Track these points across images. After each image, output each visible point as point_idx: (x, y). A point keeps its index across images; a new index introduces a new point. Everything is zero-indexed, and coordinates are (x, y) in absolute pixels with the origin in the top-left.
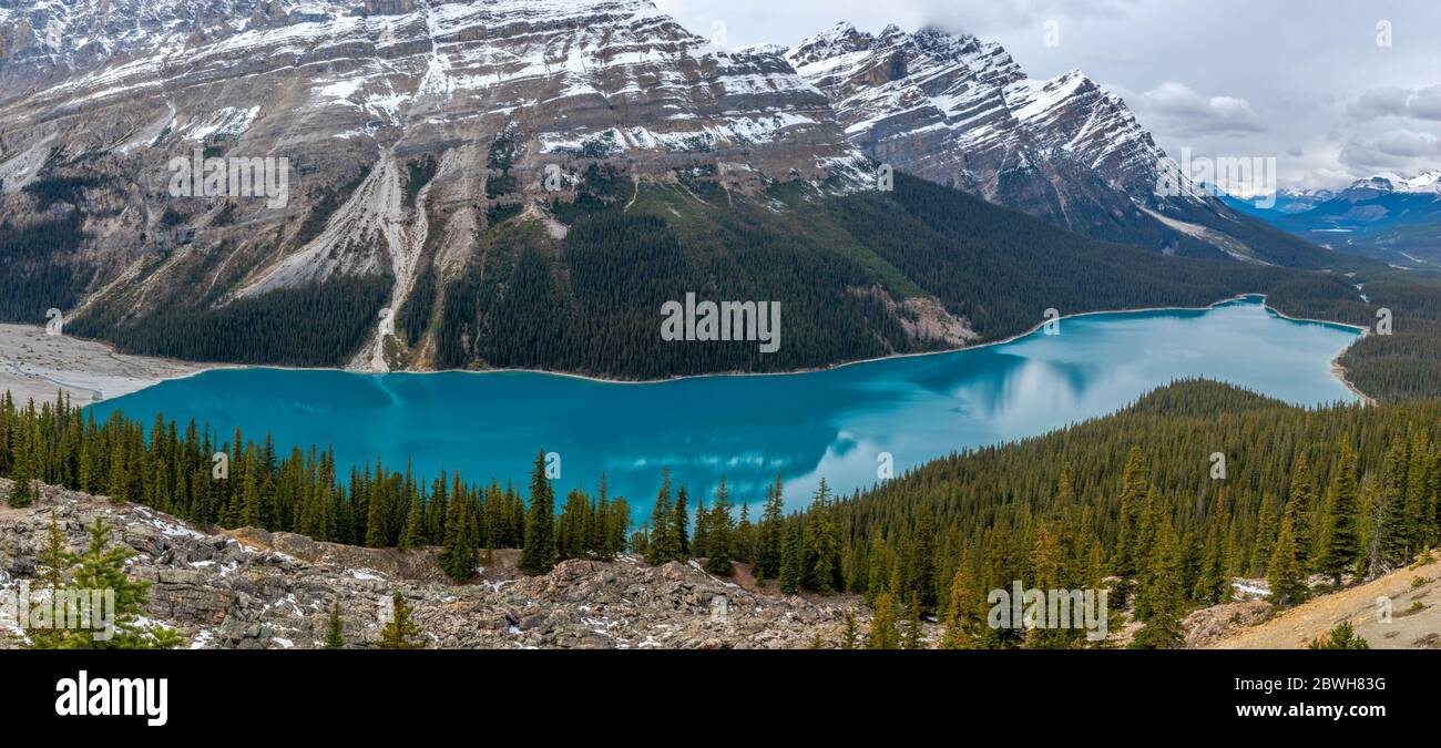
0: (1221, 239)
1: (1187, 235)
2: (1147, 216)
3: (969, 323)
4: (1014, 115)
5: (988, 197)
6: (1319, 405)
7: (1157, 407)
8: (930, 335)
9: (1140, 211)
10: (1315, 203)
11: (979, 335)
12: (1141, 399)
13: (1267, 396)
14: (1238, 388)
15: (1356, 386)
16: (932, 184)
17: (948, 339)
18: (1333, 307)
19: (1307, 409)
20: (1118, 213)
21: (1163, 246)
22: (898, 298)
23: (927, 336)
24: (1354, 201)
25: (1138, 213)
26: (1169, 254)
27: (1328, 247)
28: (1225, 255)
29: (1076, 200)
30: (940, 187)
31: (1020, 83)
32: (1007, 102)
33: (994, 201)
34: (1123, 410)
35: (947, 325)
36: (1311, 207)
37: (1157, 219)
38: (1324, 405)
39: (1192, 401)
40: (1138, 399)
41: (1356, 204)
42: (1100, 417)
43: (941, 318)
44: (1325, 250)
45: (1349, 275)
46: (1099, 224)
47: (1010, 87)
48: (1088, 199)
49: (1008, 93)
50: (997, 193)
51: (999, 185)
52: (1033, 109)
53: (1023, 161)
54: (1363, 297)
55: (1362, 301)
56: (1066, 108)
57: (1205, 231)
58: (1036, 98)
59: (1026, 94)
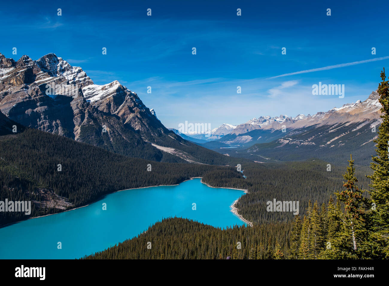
0: (181, 154)
1: (166, 152)
2: (149, 145)
5: (76, 138)
6: (227, 227)
7: (157, 232)
10: (221, 136)
11: (72, 204)
12: (149, 228)
13: (205, 224)
14: (192, 221)
15: (243, 217)
18: (231, 181)
19: (222, 229)
24: (237, 134)
27: (228, 155)
28: (183, 161)
31: (90, 86)
32: (84, 95)
33: (79, 140)
34: (141, 234)
36: (219, 138)
38: (229, 227)
40: (148, 229)
41: (238, 136)
42: (131, 239)
44: (226, 156)
47: (86, 88)
49: (84, 90)
50: (79, 136)
51: (80, 133)
52: (96, 98)
53: (92, 122)
54: (244, 176)
55: (244, 178)
56: (112, 98)
57: (174, 150)
58: (98, 93)
59: (93, 91)
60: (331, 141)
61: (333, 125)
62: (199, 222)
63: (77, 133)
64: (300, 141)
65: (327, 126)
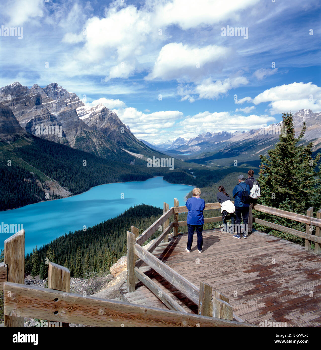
1: (137, 157)
2: (125, 152)
3: (68, 189)
4: (80, 118)
5: (72, 146)
7: (130, 214)
8: (55, 194)
9: (123, 150)
10: (178, 146)
11: (71, 193)
14: (156, 208)
16: (53, 142)
17: (61, 195)
18: (185, 180)
20: (115, 151)
21: (130, 161)
22: (42, 182)
23: (53, 194)
25: (122, 151)
26: (132, 164)
29: (101, 146)
30: (56, 143)
31: (82, 107)
32: (78, 114)
33: (74, 148)
35: (60, 190)
36: (176, 147)
37: (128, 153)
39: (141, 212)
40: (124, 212)
41: (190, 146)
43: (58, 188)
44: (181, 161)
45: (190, 169)
46: (109, 154)
47: (79, 108)
48: (106, 147)
49: (78, 110)
50: (75, 145)
51: (75, 142)
52: (87, 116)
53: (84, 134)
54: (194, 176)
55: (194, 177)
56: (98, 116)
57: (143, 156)
58: (88, 113)
59: (84, 111)
60: (259, 151)
61: (261, 140)
62: (160, 208)
63: (73, 142)
64: (236, 151)
65: (257, 140)
